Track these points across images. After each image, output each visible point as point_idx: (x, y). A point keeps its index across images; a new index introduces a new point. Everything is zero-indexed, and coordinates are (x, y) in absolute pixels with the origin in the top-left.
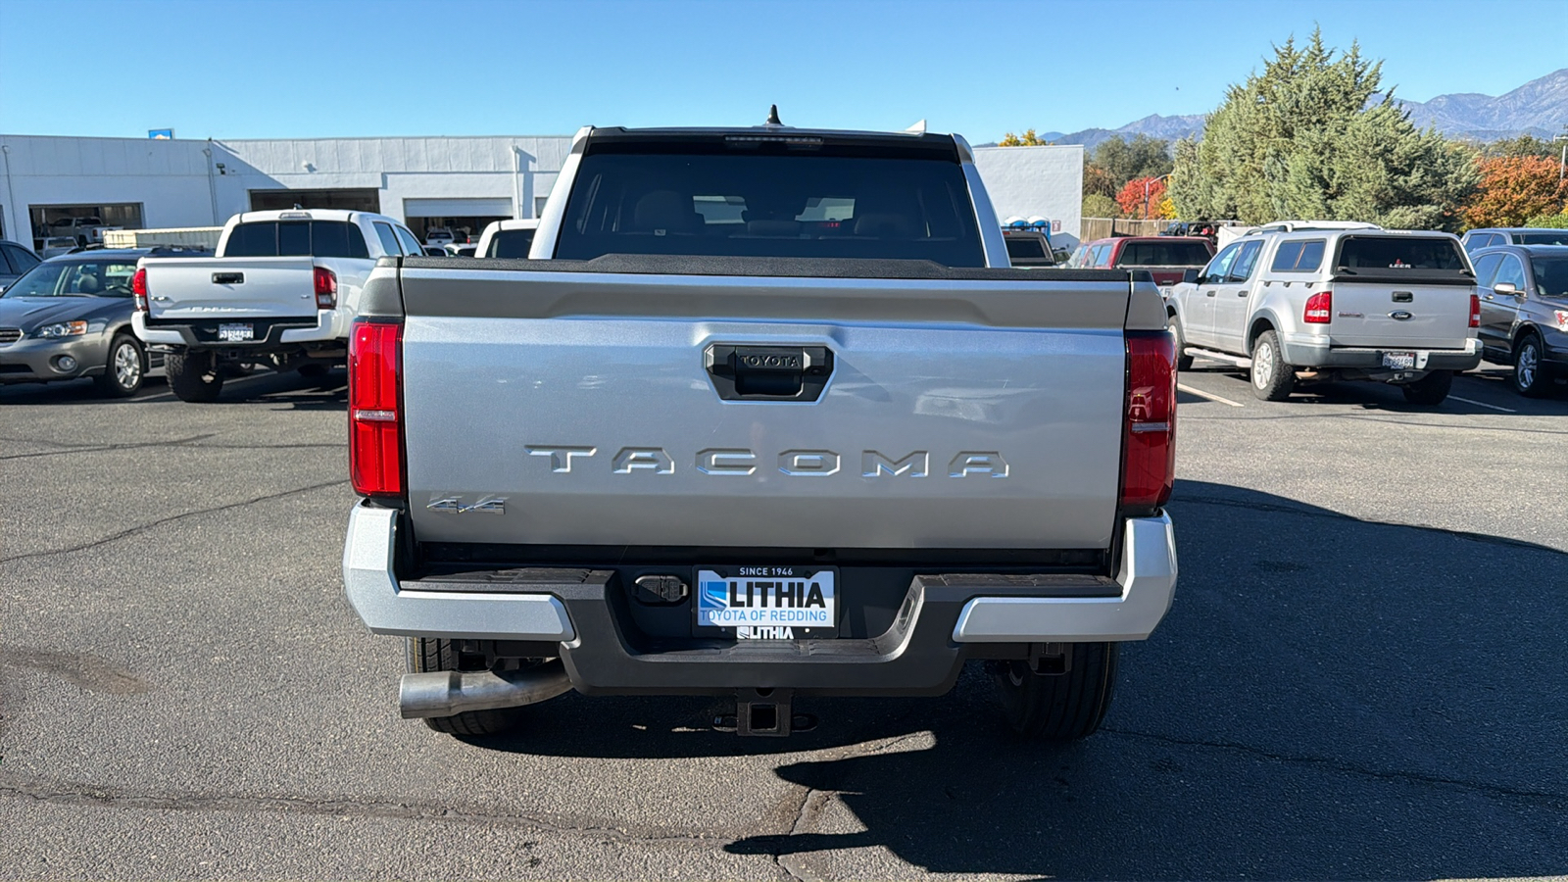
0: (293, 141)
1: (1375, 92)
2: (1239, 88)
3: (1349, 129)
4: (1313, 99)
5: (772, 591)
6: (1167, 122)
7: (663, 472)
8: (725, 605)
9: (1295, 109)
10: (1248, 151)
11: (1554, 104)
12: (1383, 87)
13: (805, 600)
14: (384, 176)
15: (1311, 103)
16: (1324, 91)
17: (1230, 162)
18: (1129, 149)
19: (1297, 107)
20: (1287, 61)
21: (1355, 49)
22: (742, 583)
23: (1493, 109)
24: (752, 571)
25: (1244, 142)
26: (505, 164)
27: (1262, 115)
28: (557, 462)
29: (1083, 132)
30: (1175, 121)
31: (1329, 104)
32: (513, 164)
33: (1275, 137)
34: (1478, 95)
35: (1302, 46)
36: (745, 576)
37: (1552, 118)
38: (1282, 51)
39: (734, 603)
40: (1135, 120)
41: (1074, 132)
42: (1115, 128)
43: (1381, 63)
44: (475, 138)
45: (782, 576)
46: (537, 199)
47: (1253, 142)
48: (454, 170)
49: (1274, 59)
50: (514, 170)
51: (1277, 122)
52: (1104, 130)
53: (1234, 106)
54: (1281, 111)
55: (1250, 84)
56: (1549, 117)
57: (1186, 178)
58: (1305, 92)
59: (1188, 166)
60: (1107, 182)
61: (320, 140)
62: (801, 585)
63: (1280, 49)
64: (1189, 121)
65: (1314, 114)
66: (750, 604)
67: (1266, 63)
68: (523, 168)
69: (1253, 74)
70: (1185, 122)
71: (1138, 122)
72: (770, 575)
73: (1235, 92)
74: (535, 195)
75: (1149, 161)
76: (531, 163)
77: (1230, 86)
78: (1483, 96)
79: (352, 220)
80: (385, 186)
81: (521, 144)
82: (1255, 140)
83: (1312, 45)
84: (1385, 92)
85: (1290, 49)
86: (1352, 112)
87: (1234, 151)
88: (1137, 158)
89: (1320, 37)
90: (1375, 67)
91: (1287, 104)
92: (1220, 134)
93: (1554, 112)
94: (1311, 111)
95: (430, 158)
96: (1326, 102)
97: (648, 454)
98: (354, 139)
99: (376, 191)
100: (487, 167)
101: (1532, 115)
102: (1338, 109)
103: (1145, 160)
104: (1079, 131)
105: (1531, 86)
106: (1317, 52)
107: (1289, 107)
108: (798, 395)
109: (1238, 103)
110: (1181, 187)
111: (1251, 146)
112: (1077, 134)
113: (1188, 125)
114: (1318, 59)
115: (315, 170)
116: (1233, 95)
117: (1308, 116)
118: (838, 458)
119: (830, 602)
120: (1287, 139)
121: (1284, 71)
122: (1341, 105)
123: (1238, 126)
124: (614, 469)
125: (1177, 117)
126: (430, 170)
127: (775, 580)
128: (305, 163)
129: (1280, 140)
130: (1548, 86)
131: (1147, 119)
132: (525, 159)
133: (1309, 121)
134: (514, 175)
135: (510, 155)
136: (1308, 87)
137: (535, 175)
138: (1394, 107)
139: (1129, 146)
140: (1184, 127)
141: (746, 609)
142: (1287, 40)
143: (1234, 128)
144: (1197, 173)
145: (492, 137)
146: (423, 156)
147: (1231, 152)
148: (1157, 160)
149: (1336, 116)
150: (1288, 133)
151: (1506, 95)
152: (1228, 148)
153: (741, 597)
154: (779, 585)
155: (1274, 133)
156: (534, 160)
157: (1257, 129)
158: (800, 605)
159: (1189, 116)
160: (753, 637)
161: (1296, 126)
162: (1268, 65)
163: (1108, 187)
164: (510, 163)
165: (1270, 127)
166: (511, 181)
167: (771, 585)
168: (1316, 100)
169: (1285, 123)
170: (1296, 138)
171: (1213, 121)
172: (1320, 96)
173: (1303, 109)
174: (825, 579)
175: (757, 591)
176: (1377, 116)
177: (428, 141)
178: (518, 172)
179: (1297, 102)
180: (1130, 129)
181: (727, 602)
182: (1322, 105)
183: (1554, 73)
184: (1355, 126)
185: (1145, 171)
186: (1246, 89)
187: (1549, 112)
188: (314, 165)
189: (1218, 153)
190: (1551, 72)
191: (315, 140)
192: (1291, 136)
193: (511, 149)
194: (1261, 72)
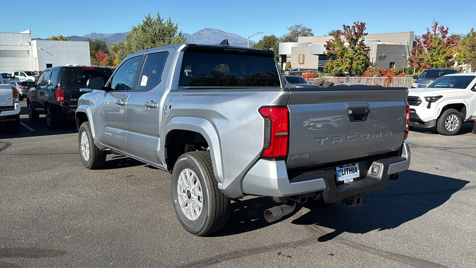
1: (176, 32)
2: (136, 28)
3: (172, 42)
4: (160, 33)
5: (348, 170)
6: (99, 35)
7: (339, 142)
8: (341, 175)
9: (155, 35)
10: (142, 47)
11: (205, 38)
12: (179, 31)
13: (354, 171)
15: (160, 34)
16: (163, 30)
17: (136, 50)
18: (94, 43)
19: (156, 35)
20: (149, 21)
21: (170, 19)
22: (343, 169)
23: (190, 38)
24: (345, 166)
25: (140, 44)
27: (145, 36)
28: (320, 142)
29: (71, 37)
30: (101, 35)
31: (165, 34)
33: (150, 43)
34: (186, 34)
35: (154, 17)
37: (205, 41)
38: (147, 18)
40: (88, 34)
41: (68, 36)
42: (82, 36)
43: (177, 24)
47: (143, 44)
49: (145, 20)
51: (150, 39)
52: (78, 36)
53: (135, 33)
54: (151, 36)
55: (138, 27)
56: (204, 41)
57: (122, 54)
58: (157, 30)
59: (122, 50)
60: (93, 54)
62: (353, 167)
63: (146, 17)
64: (106, 35)
65: (161, 37)
66: (345, 174)
67: (143, 21)
69: (139, 24)
70: (104, 36)
71: (89, 35)
72: (348, 166)
73: (134, 29)
75: (101, 48)
77: (133, 27)
78: (187, 34)
82: (144, 43)
83: (157, 17)
84: (179, 32)
85: (149, 17)
86: (171, 37)
87: (137, 47)
88: (97, 46)
89: (159, 15)
90: (176, 25)
91: (153, 34)
92: (132, 41)
93: (205, 40)
94: (160, 36)
96: (164, 34)
97: (337, 138)
101: (200, 40)
102: (167, 36)
103: (99, 47)
104: (70, 36)
105: (199, 32)
106: (159, 19)
107: (153, 35)
108: (363, 119)
109: (136, 32)
110: (121, 56)
111: (143, 45)
112: (69, 37)
113: (105, 37)
114: (159, 21)
116: (134, 30)
117: (159, 38)
118: (368, 134)
119: (358, 171)
120: (154, 44)
121: (148, 23)
122: (168, 35)
123: (137, 39)
124: (331, 142)
125: (102, 34)
127: (349, 167)
129: (152, 44)
130: (203, 33)
131: (92, 34)
133: (159, 39)
136: (158, 29)
138: (182, 37)
139: (94, 42)
140: (104, 37)
141: (344, 176)
142: (148, 15)
143: (136, 40)
144: (125, 53)
147: (136, 47)
148: (103, 47)
149: (167, 38)
150: (154, 42)
151: (193, 34)
152: (135, 45)
154: (350, 168)
155: (149, 42)
157: (144, 40)
158: (353, 173)
159: (106, 34)
160: (347, 182)
161: (156, 40)
162: (144, 21)
163: (94, 55)
165: (148, 40)
167: (348, 169)
168: (161, 33)
169: (152, 39)
170: (156, 44)
171: (129, 37)
172: (162, 32)
173: (158, 36)
174: (357, 165)
175: (346, 170)
176: (178, 39)
179: (156, 33)
180: (87, 37)
182: (163, 35)
183: (204, 29)
184: (173, 41)
185: (100, 51)
186: (137, 28)
187: (204, 40)
189: (132, 47)
190: (203, 29)
192: (155, 43)
194: (142, 23)
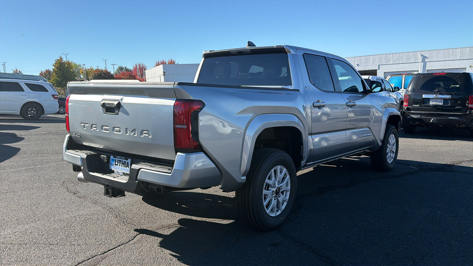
0: (354, 57)
13: (126, 166)
14: (379, 66)
26: (417, 60)
28: (84, 127)
32: (420, 59)
36: (117, 158)
39: (116, 165)
44: (408, 52)
45: (123, 159)
46: (427, 70)
48: (400, 63)
50: (420, 62)
61: (361, 57)
62: (125, 162)
68: (423, 61)
74: (427, 69)
76: (426, 59)
79: (369, 79)
80: (379, 69)
81: (423, 53)
95: (393, 59)
97: (95, 126)
98: (371, 56)
99: (376, 70)
100: (411, 61)
115: (359, 65)
118: (122, 129)
119: (129, 167)
124: (91, 129)
126: (393, 63)
128: (356, 63)
132: (424, 58)
134: (420, 63)
135: (419, 57)
137: (427, 63)
145: (414, 52)
146: (391, 59)
153: (117, 163)
156: (427, 58)
164: (419, 59)
166: (419, 65)
175: (119, 162)
177: (393, 54)
178: (421, 62)
181: (114, 164)
188: (359, 64)
191: (360, 57)
193: (420, 55)
